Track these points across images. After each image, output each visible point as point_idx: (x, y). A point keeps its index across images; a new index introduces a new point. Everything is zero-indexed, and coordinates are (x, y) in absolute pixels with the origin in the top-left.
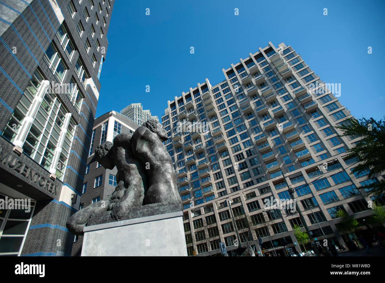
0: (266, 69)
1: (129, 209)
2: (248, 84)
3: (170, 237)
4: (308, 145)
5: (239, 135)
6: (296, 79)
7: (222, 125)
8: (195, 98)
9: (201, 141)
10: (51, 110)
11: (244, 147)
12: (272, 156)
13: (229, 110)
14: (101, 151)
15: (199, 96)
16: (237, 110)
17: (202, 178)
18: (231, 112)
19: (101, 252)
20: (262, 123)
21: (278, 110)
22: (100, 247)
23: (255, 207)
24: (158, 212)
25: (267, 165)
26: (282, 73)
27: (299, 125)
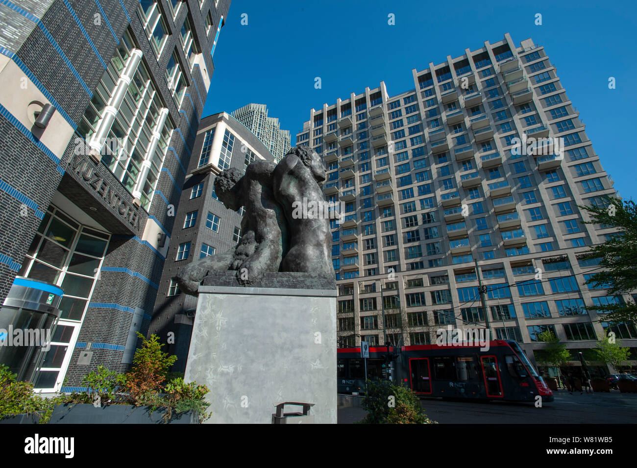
0: (489, 83)
1: (262, 274)
2: (451, 104)
3: (316, 321)
4: (525, 225)
5: (418, 186)
6: (535, 109)
7: (393, 164)
8: (357, 111)
9: (354, 185)
10: (141, 100)
11: (421, 207)
12: (462, 230)
13: (409, 143)
14: (225, 182)
15: (364, 111)
16: (423, 145)
17: (344, 242)
18: (412, 146)
19: (220, 323)
20: (458, 175)
21: (491, 158)
22: (219, 315)
23: (418, 302)
24: (302, 285)
25: (451, 242)
26: (514, 95)
27: (519, 189)
